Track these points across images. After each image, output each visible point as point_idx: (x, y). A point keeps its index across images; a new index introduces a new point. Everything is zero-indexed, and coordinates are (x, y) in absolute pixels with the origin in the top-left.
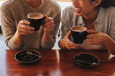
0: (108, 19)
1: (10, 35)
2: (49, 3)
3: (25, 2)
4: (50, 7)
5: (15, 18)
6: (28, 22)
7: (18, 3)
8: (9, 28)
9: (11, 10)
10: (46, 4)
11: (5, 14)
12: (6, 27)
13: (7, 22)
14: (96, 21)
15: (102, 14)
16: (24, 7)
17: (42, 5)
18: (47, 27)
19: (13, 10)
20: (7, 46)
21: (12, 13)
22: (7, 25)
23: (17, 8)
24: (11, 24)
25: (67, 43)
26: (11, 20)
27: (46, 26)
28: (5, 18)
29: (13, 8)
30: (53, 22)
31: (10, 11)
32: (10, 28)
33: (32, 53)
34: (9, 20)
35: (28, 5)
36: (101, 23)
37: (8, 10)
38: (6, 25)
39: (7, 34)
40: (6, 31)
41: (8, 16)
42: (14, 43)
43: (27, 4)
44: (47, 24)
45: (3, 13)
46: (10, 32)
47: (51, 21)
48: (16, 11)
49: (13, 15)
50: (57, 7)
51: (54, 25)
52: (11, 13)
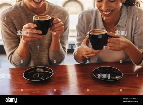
0: (131, 21)
1: (13, 48)
2: (54, 9)
3: (27, 9)
4: (56, 13)
5: (18, 28)
6: (34, 25)
7: (19, 11)
8: (11, 41)
9: (13, 18)
10: (51, 9)
11: (6, 24)
12: (8, 39)
13: (9, 33)
14: (118, 24)
15: (125, 16)
16: (26, 15)
17: (46, 11)
18: (56, 29)
19: (14, 18)
20: (11, 62)
21: (14, 22)
22: (9, 37)
23: (19, 16)
24: (13, 35)
25: (85, 50)
26: (13, 31)
27: (54, 29)
28: (6, 28)
29: (14, 16)
30: (62, 24)
31: (11, 19)
32: (13, 40)
33: (43, 70)
34: (10, 30)
35: (31, 12)
36: (124, 26)
37: (9, 19)
38: (7, 36)
39: (10, 47)
40: (8, 44)
41: (9, 26)
42: (19, 55)
43: (29, 11)
44: (56, 26)
45: (3, 23)
46: (14, 45)
47: (60, 23)
48: (18, 19)
49: (15, 24)
50: (64, 12)
51: (63, 27)
52: (12, 22)
